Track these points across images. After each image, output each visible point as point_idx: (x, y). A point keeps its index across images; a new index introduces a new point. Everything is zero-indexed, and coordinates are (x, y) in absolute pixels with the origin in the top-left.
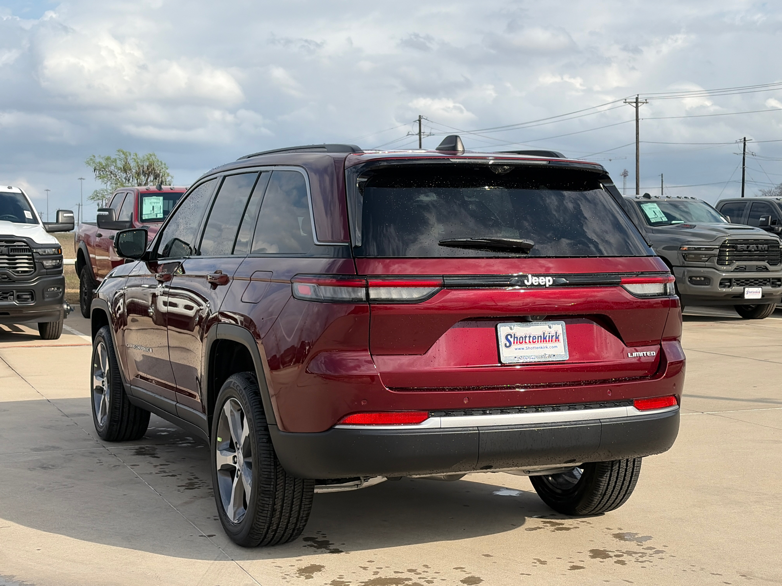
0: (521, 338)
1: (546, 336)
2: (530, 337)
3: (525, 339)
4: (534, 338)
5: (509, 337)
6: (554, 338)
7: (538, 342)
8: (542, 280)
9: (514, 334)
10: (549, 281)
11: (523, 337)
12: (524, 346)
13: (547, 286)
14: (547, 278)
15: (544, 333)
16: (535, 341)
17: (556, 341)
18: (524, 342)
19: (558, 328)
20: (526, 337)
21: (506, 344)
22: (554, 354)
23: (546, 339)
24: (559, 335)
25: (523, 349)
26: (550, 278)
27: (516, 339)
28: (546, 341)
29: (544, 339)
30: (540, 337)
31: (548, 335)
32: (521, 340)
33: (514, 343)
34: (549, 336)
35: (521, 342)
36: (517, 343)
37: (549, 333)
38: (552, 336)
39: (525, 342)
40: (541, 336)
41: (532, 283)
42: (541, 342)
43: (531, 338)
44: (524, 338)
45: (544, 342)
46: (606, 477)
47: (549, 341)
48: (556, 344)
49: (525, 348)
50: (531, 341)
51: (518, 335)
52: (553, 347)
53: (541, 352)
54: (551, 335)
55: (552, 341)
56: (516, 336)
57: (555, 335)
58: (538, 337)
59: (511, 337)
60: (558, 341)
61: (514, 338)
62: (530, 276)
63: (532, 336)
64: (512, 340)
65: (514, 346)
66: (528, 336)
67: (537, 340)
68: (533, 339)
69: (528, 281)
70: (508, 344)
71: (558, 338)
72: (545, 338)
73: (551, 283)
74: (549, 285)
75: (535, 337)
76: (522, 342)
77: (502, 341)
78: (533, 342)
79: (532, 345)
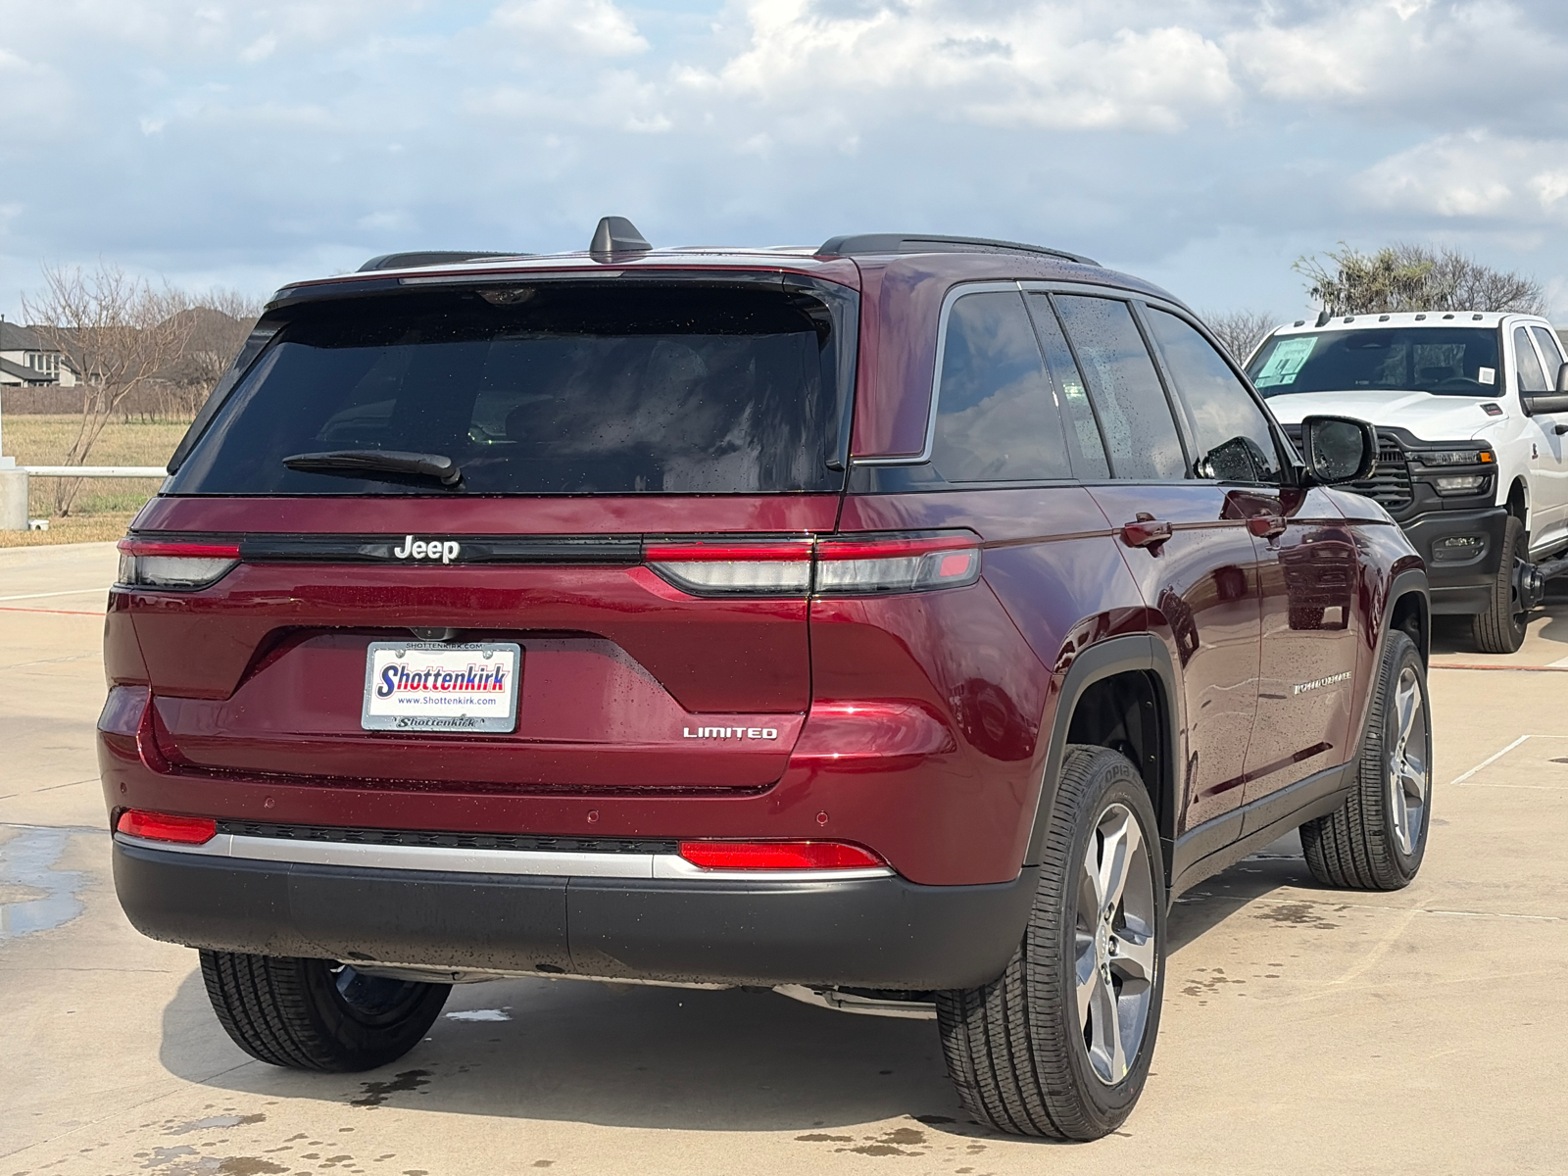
0: (417, 678)
1: (475, 675)
2: (437, 675)
3: (426, 681)
4: (448, 678)
5: (391, 673)
6: (491, 681)
7: (454, 687)
8: (433, 549)
9: (403, 668)
10: (451, 551)
11: (423, 674)
12: (420, 694)
13: (446, 561)
14: (447, 544)
15: (471, 669)
16: (449, 686)
17: (494, 688)
18: (421, 686)
19: (504, 659)
20: (428, 675)
21: (380, 688)
22: (483, 716)
23: (473, 681)
24: (503, 676)
25: (417, 701)
26: (455, 545)
27: (405, 677)
28: (473, 688)
29: (468, 681)
30: (460, 678)
31: (480, 673)
32: (416, 682)
33: (399, 687)
34: (481, 676)
35: (415, 685)
36: (406, 687)
37: (483, 670)
38: (488, 677)
39: (425, 687)
40: (463, 676)
41: (411, 554)
42: (461, 688)
43: (440, 679)
44: (423, 678)
45: (467, 688)
47: (479, 688)
48: (495, 695)
49: (422, 700)
50: (439, 684)
51: (411, 670)
52: (485, 702)
53: (455, 711)
54: (485, 673)
55: (485, 688)
56: (405, 672)
57: (494, 673)
58: (457, 676)
59: (395, 675)
60: (500, 688)
61: (402, 675)
62: (409, 539)
63: (443, 674)
64: (395, 680)
65: (397, 694)
66: (433, 673)
67: (452, 684)
68: (444, 680)
69: (403, 551)
70: (385, 689)
71: (500, 681)
72: (471, 681)
73: (454, 555)
74: (450, 560)
75: (450, 675)
76: (418, 685)
77: (375, 680)
78: (443, 687)
79: (440, 694)
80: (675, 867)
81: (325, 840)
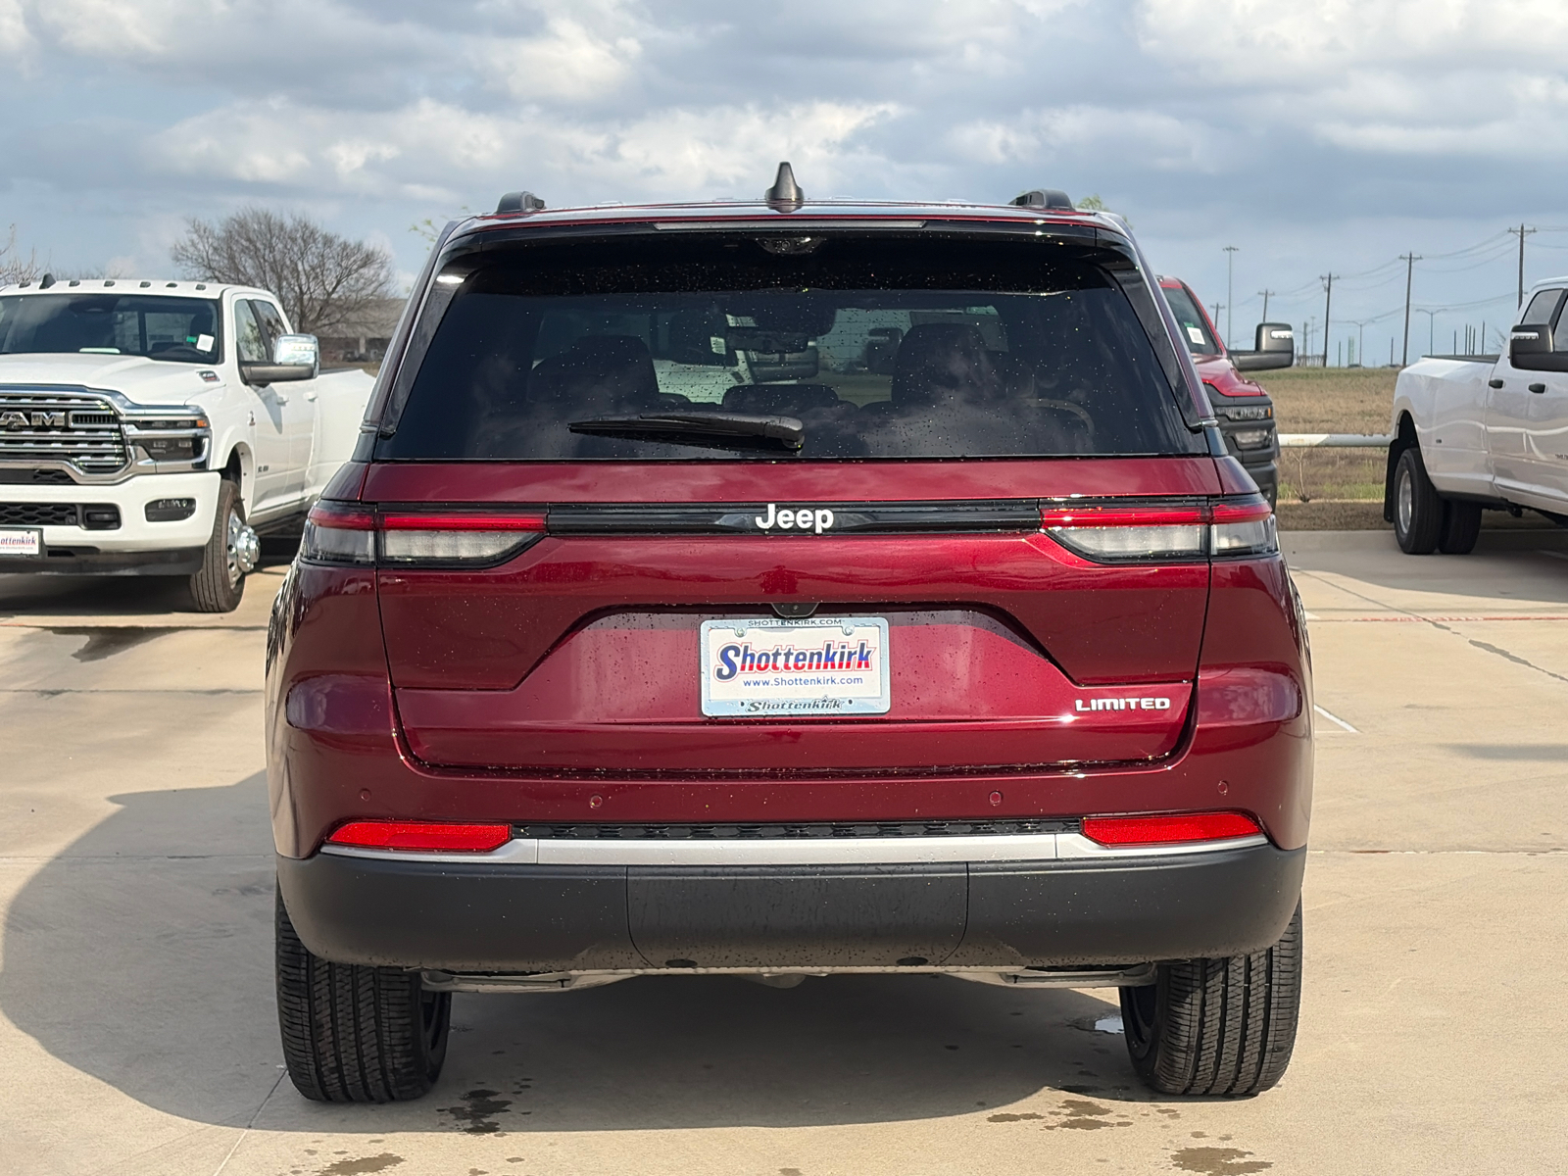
0: (764, 658)
1: (835, 653)
2: (788, 655)
3: (775, 660)
4: (801, 657)
5: (731, 654)
6: (855, 658)
7: (810, 667)
8: (803, 518)
9: (746, 648)
10: (824, 521)
11: (770, 653)
12: (769, 675)
13: (819, 530)
14: (819, 513)
15: (829, 646)
16: (803, 666)
17: (860, 665)
18: (770, 667)
19: (871, 632)
20: (776, 654)
21: (720, 671)
22: (850, 696)
23: (832, 659)
24: (869, 652)
25: (766, 683)
26: (828, 513)
27: (749, 658)
28: (833, 666)
29: (827, 659)
30: (816, 657)
31: (840, 650)
32: (762, 663)
33: (743, 668)
34: (842, 654)
35: (763, 665)
36: (751, 668)
37: (843, 647)
38: (850, 654)
39: (775, 667)
40: (819, 654)
41: (776, 523)
42: (818, 667)
43: (792, 659)
44: (772, 658)
45: (826, 667)
46: (1191, 1004)
47: (841, 666)
48: (862, 673)
49: (772, 682)
50: (791, 663)
51: (757, 649)
52: (850, 681)
53: (815, 693)
54: (846, 651)
55: (848, 665)
56: (749, 652)
57: (858, 650)
58: (812, 655)
59: (737, 655)
60: (867, 665)
61: (745, 655)
62: (771, 507)
63: (795, 653)
64: (738, 661)
65: (741, 677)
66: (783, 652)
67: (807, 663)
68: (797, 659)
69: (765, 520)
70: (726, 671)
71: (866, 658)
72: (830, 659)
73: (828, 525)
74: (824, 530)
75: (804, 655)
76: (766, 667)
77: (710, 661)
78: (796, 667)
79: (794, 675)
80: (1073, 846)
81: (664, 837)
